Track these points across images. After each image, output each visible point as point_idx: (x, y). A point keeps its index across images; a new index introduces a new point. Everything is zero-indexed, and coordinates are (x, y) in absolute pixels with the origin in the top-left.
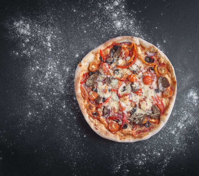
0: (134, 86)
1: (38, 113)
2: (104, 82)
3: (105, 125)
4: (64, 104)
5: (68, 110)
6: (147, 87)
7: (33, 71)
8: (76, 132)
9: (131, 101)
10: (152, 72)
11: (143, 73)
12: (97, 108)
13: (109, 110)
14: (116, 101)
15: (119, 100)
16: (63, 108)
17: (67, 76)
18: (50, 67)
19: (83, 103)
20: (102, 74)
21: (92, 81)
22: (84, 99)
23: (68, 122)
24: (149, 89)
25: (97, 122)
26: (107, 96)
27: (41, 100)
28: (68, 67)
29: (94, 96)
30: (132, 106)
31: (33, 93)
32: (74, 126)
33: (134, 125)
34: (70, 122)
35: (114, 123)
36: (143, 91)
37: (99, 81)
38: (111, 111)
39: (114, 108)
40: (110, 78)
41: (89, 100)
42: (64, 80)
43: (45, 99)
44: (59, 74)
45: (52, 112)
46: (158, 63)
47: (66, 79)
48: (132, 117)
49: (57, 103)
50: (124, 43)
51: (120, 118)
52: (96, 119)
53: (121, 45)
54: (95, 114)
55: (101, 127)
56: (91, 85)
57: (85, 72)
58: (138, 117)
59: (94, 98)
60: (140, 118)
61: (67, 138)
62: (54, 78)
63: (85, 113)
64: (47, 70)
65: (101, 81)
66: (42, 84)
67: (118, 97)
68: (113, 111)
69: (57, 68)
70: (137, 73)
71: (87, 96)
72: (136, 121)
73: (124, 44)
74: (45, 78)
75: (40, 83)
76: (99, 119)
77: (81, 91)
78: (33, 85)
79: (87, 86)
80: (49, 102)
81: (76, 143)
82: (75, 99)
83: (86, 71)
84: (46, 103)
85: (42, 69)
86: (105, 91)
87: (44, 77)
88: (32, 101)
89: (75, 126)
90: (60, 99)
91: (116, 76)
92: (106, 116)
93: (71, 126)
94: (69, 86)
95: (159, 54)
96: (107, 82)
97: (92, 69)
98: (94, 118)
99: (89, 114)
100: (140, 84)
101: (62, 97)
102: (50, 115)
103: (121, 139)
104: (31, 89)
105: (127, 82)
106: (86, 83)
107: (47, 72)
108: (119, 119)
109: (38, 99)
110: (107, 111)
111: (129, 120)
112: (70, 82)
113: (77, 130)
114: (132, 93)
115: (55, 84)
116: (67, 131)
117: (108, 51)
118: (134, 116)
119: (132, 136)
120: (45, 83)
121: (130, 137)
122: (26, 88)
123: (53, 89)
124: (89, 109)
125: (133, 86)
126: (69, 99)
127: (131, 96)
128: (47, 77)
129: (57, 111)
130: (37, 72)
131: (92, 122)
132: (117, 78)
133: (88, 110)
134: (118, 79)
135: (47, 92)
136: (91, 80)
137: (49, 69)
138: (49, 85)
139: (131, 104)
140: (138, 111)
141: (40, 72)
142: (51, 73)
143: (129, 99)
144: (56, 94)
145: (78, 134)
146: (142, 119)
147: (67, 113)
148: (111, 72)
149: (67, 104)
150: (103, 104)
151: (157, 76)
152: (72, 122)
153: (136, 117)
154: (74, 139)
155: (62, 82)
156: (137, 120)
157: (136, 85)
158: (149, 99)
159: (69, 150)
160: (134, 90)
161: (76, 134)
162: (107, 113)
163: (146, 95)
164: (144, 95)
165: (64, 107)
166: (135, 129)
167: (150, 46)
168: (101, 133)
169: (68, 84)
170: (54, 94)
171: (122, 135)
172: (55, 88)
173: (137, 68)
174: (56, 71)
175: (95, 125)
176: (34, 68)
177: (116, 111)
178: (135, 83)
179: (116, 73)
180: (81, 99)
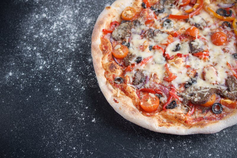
0: (194, 44)
1: (23, 74)
2: (143, 35)
3: (135, 98)
4: (71, 66)
5: (74, 76)
6: (218, 49)
7: (37, 19)
8: (78, 111)
9: (188, 67)
10: (229, 29)
11: (211, 30)
12: (124, 73)
13: (146, 77)
14: (160, 64)
15: (165, 63)
16: (66, 72)
17: (85, 29)
18: (63, 17)
19: (101, 60)
20: (141, 24)
21: (123, 31)
22: (103, 53)
23: (70, 94)
24: (222, 52)
25: (120, 93)
26: (145, 54)
27: (35, 57)
28: (90, 18)
30: (188, 75)
31: (25, 46)
32: (77, 101)
33: (191, 106)
34: (73, 94)
35: (151, 97)
36: (211, 53)
37: (135, 33)
38: (150, 79)
39: (155, 75)
40: (154, 31)
41: (113, 57)
42: (80, 33)
43: (41, 56)
44: (74, 25)
45: (46, 76)
47: (82, 33)
48: (188, 92)
49: (58, 64)
51: (164, 91)
52: (119, 87)
54: (119, 80)
55: (124, 100)
56: (120, 37)
57: (114, 20)
58: (199, 91)
59: (121, 53)
60: (202, 93)
61: (61, 120)
62: (65, 31)
63: (100, 75)
64: (58, 20)
65: (138, 34)
66: (44, 36)
67: (164, 59)
68: (152, 79)
69: (73, 18)
70: (202, 27)
71: (110, 49)
72: (194, 97)
74: (51, 28)
75: (41, 34)
76: (124, 90)
77: (102, 43)
78: (30, 36)
79: (114, 39)
80: (46, 60)
81: (76, 129)
82: (90, 60)
83: (116, 19)
84: (42, 61)
85: (50, 17)
86: (142, 48)
87: (49, 28)
88: (20, 57)
89: (80, 102)
90: (65, 59)
91: (165, 29)
92: (139, 86)
93: (72, 100)
94: (85, 42)
96: (148, 36)
97: (126, 16)
98: (115, 85)
99: (107, 79)
100: (205, 44)
101: (70, 56)
102: (42, 79)
103: (160, 126)
104: (25, 41)
105: (183, 38)
106: (113, 33)
107: (56, 22)
108: (161, 92)
109: (30, 55)
110: (142, 78)
111: (182, 96)
112: (88, 37)
113: (82, 109)
114: (190, 55)
115: (64, 37)
116: (63, 108)
118: (191, 90)
119: (184, 125)
120: (48, 35)
121: (179, 125)
122: (18, 39)
123: (58, 43)
124: (109, 71)
125: (192, 44)
126: (81, 60)
127: (189, 60)
128: (54, 28)
129: (56, 75)
130: (42, 21)
131: (111, 91)
132: (166, 31)
133: (107, 72)
134: (168, 33)
135: (47, 46)
136: (122, 29)
137: (60, 18)
138: (54, 38)
139: (188, 71)
140: (200, 83)
141: (45, 21)
142: (61, 23)
143: (184, 63)
144: (61, 51)
145: (82, 115)
146: (206, 94)
147: (71, 79)
148: (158, 23)
149: (75, 67)
150: (136, 65)
151: (236, 36)
152: (76, 95)
153: (195, 92)
154: (72, 123)
155: (75, 36)
156: (196, 95)
157: (198, 43)
158: (222, 67)
159: (59, 142)
160: (195, 49)
161: (77, 115)
162: (141, 81)
163: (215, 61)
164: (212, 60)
165: (69, 70)
166: (192, 115)
168: (123, 109)
169: (84, 39)
170: (58, 50)
171: (165, 120)
172: (62, 43)
173: (203, 21)
174: (70, 22)
175: (115, 96)
176: (39, 16)
177: (159, 81)
178: (197, 40)
179: (166, 25)
180: (99, 53)
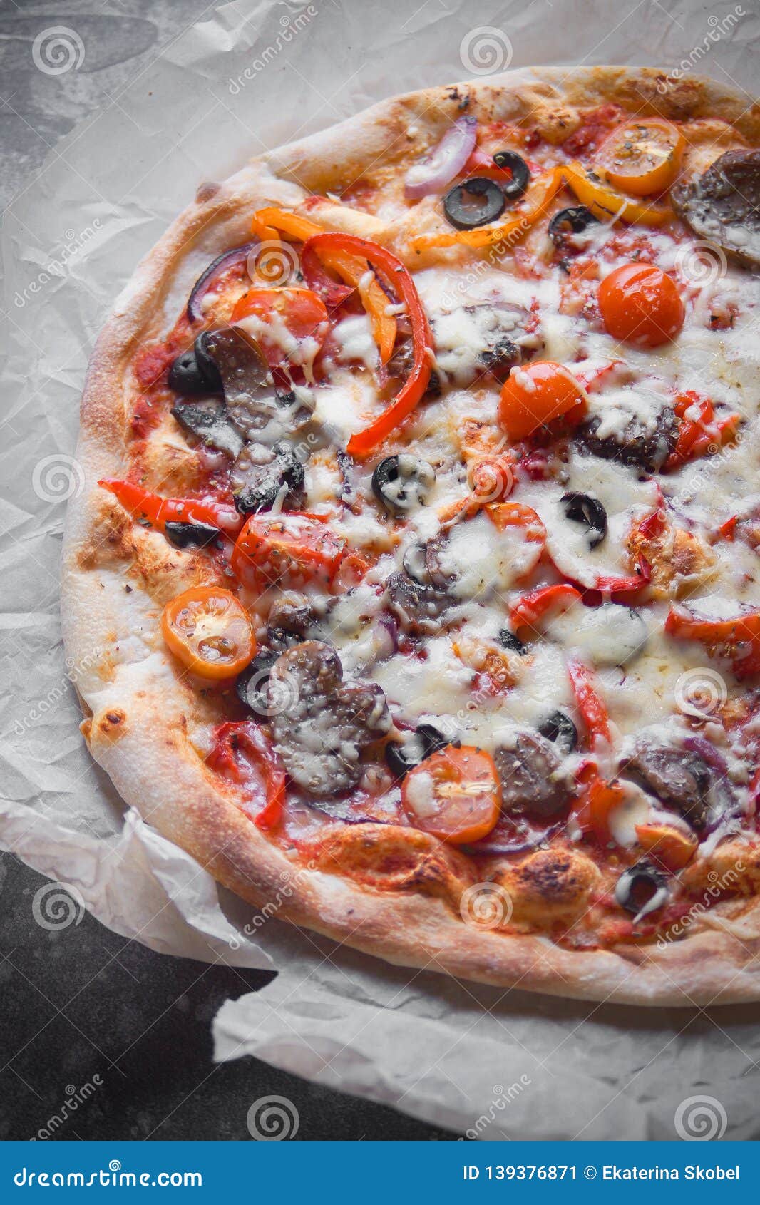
2: (406, 636)
6: (695, 345)
9: (728, 530)
10: (598, 235)
11: (559, 309)
12: (599, 843)
13: (690, 747)
14: (640, 652)
15: (653, 621)
19: (466, 928)
20: (328, 612)
22: (429, 894)
25: (732, 917)
29: (473, 788)
36: (705, 389)
40: (407, 572)
46: (559, 154)
50: (205, 284)
52: (689, 909)
53: (197, 315)
54: (643, 886)
56: (350, 751)
68: (716, 728)
70: (526, 338)
71: (420, 845)
73: (211, 289)
79: (342, 794)
86: (494, 682)
92: (722, 806)
95: (496, 94)
96: (427, 614)
97: (224, 652)
98: (668, 924)
99: (607, 944)
105: (538, 459)
106: (300, 775)
110: (686, 768)
114: (661, 482)
117: (170, 448)
124: (561, 911)
127: (689, 502)
132: (447, 518)
133: (559, 930)
136: (309, 714)
143: (701, 534)
150: (595, 761)
151: (657, 226)
160: (650, 440)
162: (701, 783)
167: (382, 124)
173: (485, 317)
175: (746, 949)
179: (402, 496)
180: (416, 916)
